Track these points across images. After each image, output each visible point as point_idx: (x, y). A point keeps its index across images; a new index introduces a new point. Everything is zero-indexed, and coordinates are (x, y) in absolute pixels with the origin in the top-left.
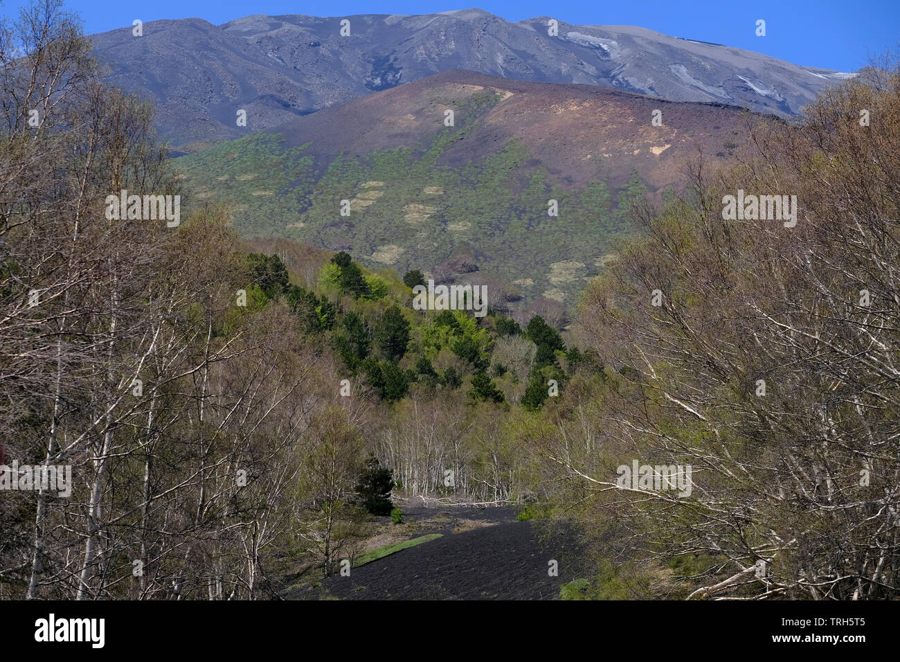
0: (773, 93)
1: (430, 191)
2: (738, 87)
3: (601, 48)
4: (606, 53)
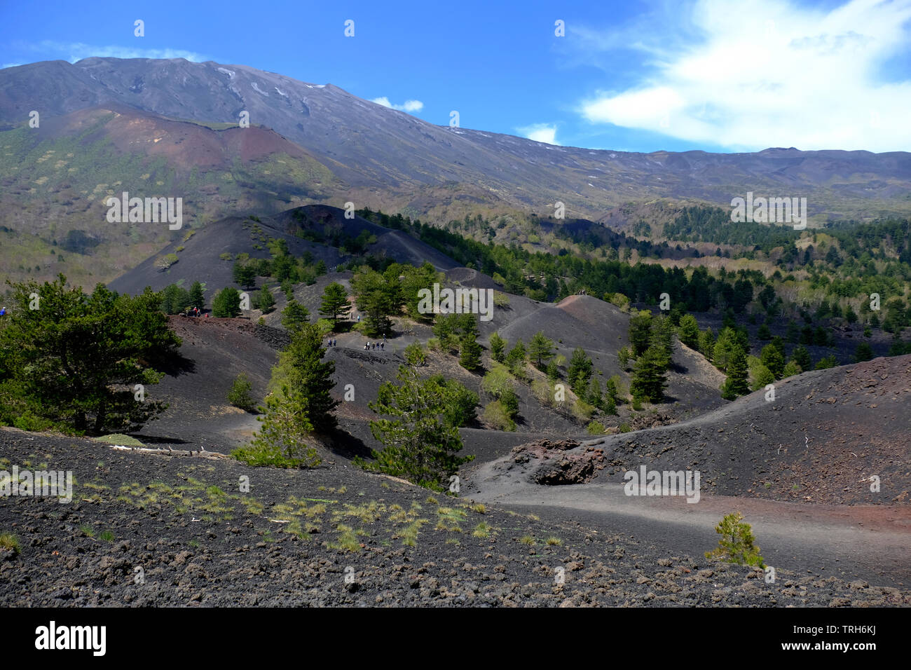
1: (69, 155)
2: (273, 92)
3: (228, 75)
4: (229, 77)
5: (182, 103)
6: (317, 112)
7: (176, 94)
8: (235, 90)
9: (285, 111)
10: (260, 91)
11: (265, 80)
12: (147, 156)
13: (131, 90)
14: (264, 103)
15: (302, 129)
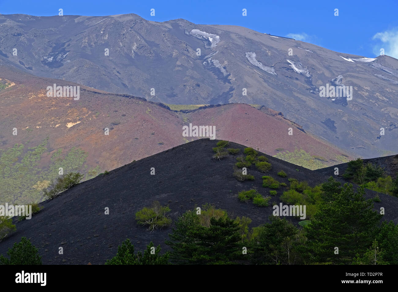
0: (306, 72)
2: (283, 67)
3: (208, 40)
4: (209, 43)
5: (126, 83)
6: (360, 101)
7: (118, 69)
8: (217, 64)
9: (304, 98)
10: (260, 65)
11: (270, 48)
12: (50, 150)
13: (45, 62)
14: (265, 84)
15: (333, 129)
